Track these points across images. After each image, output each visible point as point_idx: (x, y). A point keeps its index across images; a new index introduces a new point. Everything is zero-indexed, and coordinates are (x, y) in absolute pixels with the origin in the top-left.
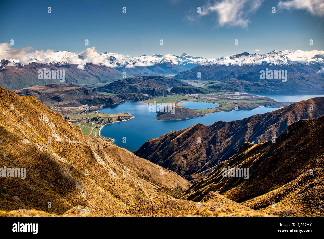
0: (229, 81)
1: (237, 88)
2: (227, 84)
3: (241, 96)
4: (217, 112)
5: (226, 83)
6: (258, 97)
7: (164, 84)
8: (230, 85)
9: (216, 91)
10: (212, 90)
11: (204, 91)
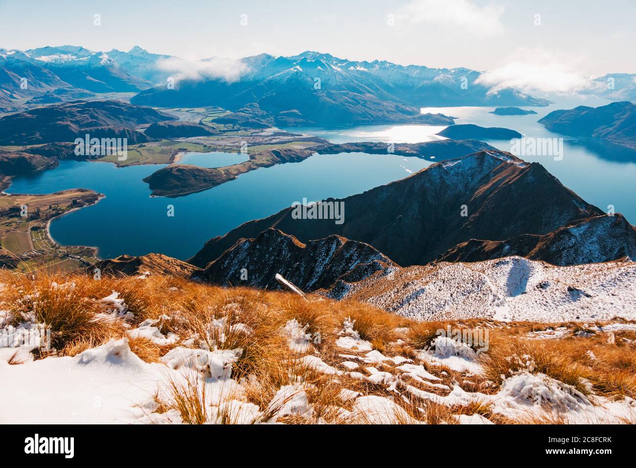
0: (246, 108)
1: (264, 122)
2: (244, 114)
3: (277, 137)
4: (252, 170)
5: (242, 111)
6: (301, 137)
7: (124, 119)
8: (250, 115)
9: (230, 128)
10: (222, 127)
11: (211, 131)
